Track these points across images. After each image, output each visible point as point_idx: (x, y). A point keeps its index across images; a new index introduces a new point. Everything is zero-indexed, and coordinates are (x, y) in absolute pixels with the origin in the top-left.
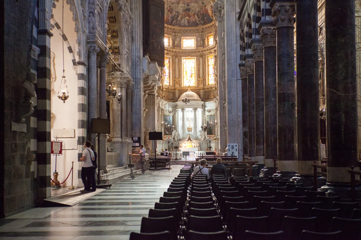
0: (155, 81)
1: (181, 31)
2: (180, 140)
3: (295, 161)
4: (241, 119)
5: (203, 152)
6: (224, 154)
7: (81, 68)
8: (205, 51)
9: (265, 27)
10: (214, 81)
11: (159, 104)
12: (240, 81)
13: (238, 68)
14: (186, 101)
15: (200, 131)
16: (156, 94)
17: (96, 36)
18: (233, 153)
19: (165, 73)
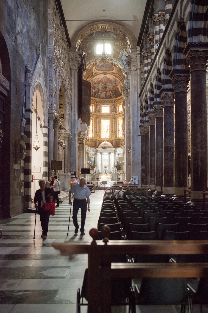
0: (84, 135)
1: (101, 101)
2: (99, 173)
3: (174, 188)
4: (140, 161)
5: (115, 182)
6: (129, 183)
7: (45, 130)
8: (116, 114)
9: (157, 105)
10: (122, 135)
11: (86, 150)
12: (140, 136)
13: (139, 128)
14: (104, 148)
15: (113, 168)
16: (85, 143)
17: (53, 109)
18: (135, 182)
19: (90, 129)
